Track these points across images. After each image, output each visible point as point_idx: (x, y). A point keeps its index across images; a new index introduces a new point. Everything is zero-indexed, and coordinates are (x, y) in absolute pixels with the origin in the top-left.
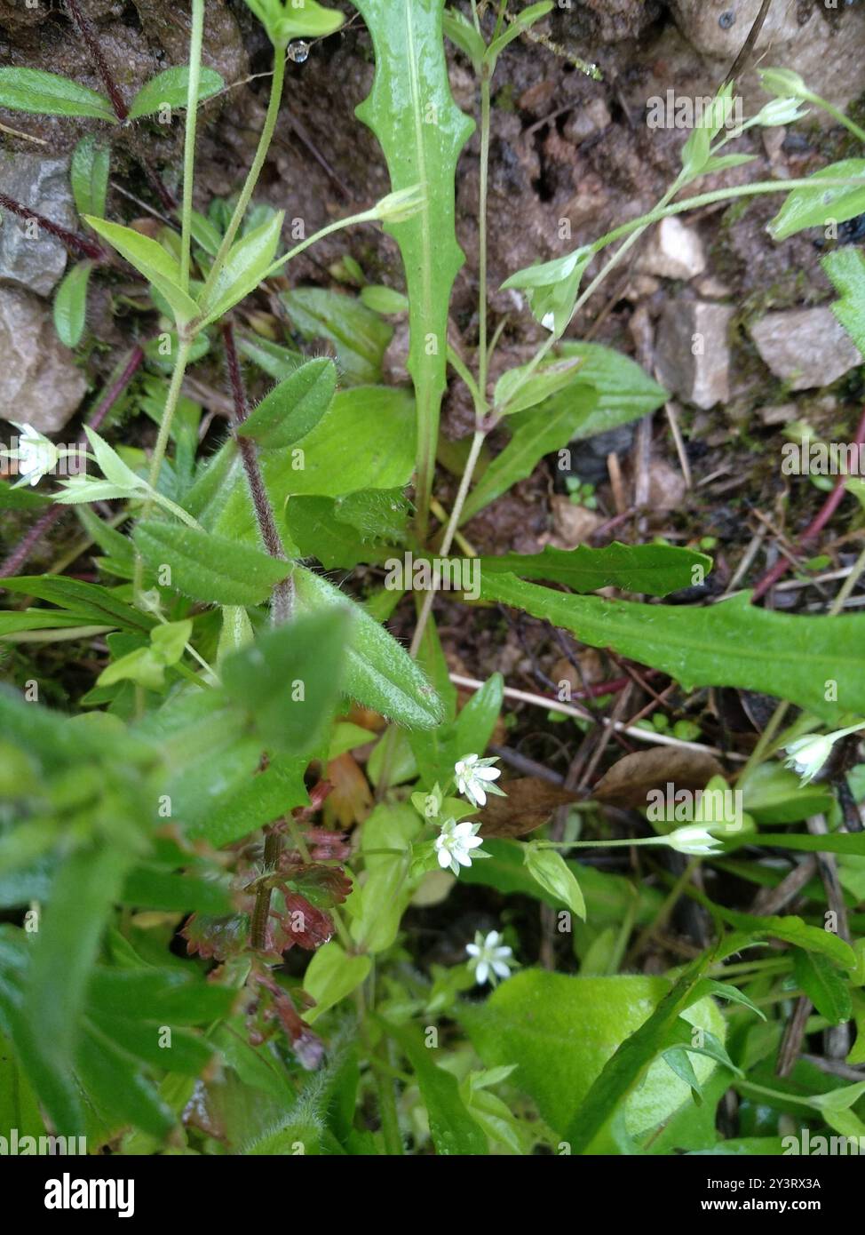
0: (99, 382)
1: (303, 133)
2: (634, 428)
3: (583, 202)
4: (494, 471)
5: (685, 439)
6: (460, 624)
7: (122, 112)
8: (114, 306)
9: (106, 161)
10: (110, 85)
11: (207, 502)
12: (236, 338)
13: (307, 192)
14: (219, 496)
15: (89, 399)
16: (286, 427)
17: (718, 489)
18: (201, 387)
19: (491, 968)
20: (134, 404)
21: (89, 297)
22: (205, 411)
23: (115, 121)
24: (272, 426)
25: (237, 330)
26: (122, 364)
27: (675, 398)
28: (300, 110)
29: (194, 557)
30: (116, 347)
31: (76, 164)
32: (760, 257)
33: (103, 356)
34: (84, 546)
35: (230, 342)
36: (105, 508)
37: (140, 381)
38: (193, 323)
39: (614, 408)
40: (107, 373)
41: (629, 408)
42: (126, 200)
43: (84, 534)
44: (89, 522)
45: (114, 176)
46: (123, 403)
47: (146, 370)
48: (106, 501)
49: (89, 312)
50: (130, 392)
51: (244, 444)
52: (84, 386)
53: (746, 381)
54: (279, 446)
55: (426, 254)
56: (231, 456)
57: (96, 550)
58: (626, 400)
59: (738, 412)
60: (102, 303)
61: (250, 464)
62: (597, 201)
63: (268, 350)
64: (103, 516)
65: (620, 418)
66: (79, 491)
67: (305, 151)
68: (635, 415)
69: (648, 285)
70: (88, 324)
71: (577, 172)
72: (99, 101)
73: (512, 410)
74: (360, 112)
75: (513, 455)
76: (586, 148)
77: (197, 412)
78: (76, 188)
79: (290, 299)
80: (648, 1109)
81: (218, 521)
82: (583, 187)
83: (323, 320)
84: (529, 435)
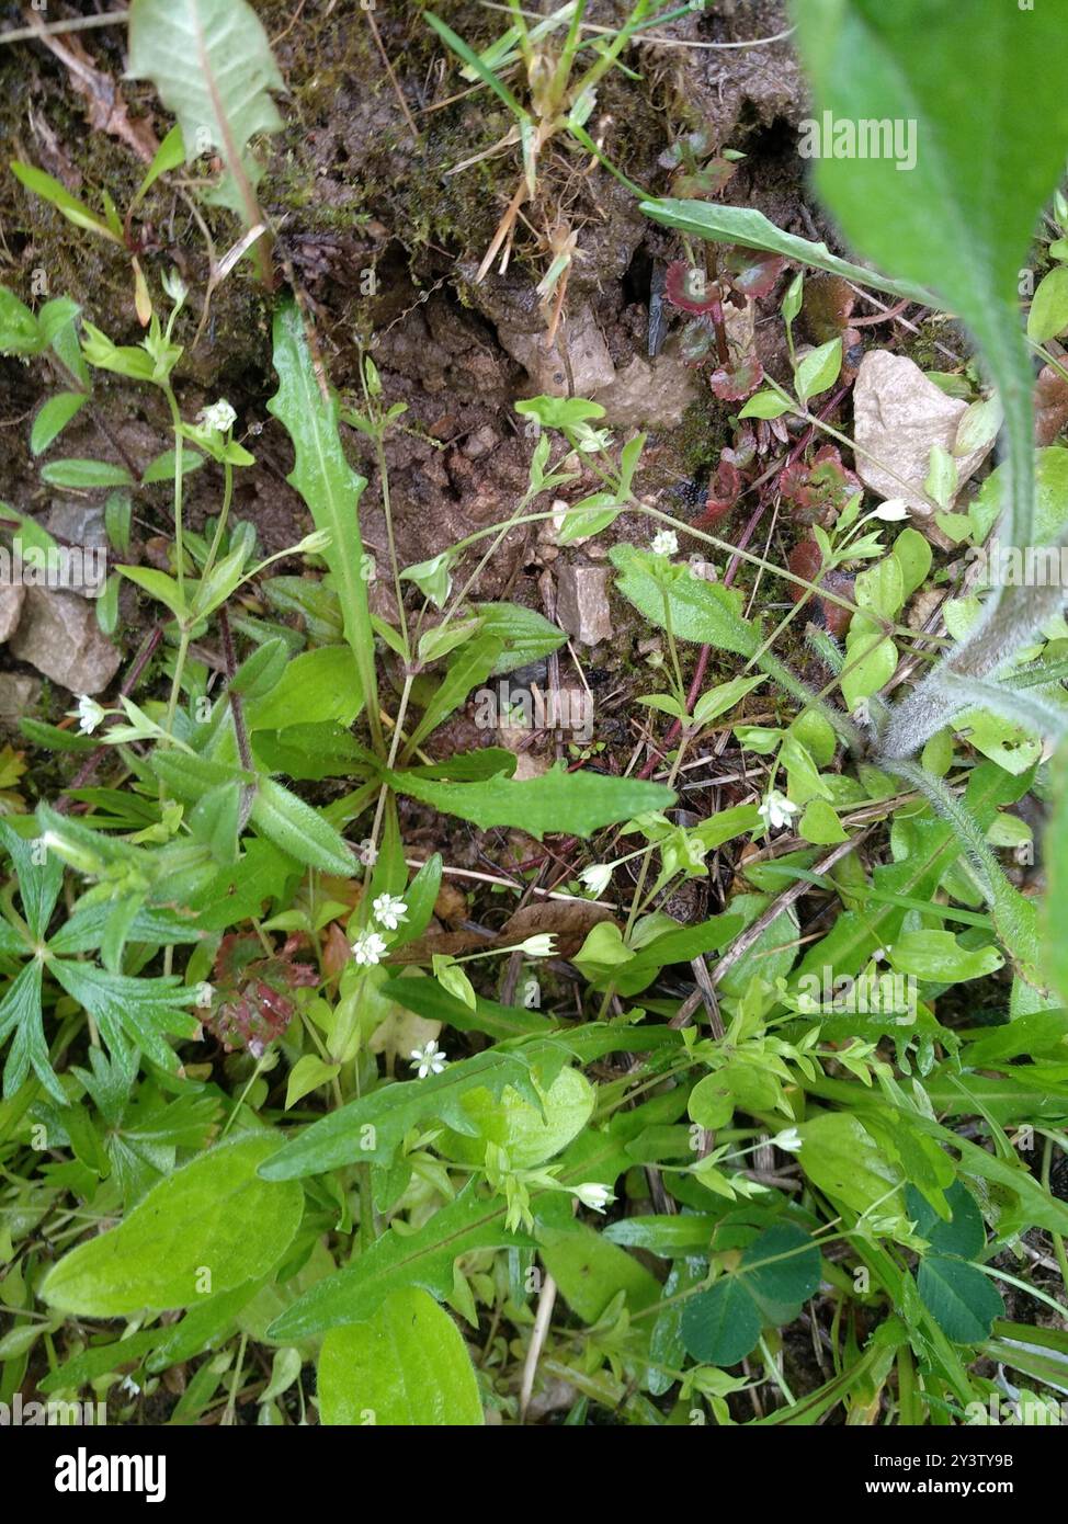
0: (131, 654)
1: (272, 462)
2: (546, 662)
3: (481, 502)
4: (437, 701)
5: (585, 668)
6: (434, 825)
7: (139, 477)
8: (139, 599)
9: (128, 507)
10: (130, 464)
11: (209, 737)
12: (229, 619)
13: (279, 504)
14: (217, 733)
15: (123, 667)
16: (260, 682)
17: (614, 705)
18: (207, 653)
19: (430, 1068)
20: (158, 668)
21: (120, 594)
22: (211, 671)
23: (133, 484)
24: (249, 683)
25: (230, 612)
26: (147, 640)
27: (572, 639)
28: (269, 447)
29: (187, 771)
30: (141, 629)
31: (108, 511)
32: (628, 527)
33: (133, 635)
34: (124, 777)
35: (225, 622)
36: (139, 747)
37: (161, 652)
38: (190, 620)
39: (525, 649)
40: (137, 648)
41: (539, 647)
42: (143, 527)
43: (124, 768)
44: (128, 757)
45: (134, 514)
46: (148, 668)
47: (166, 644)
48: (140, 741)
49: (120, 605)
50: (153, 660)
51: (233, 696)
52: (119, 658)
53: (627, 623)
54: (257, 696)
55: (345, 563)
56: (225, 704)
57: (134, 778)
58: (535, 642)
59: (622, 646)
60: (130, 598)
61: (236, 710)
62: (493, 500)
63: (254, 624)
64: (137, 753)
65: (533, 655)
66: (117, 735)
67: (275, 476)
68: (545, 653)
69: (549, 553)
70: (120, 613)
71: (475, 480)
72: (123, 473)
73: (432, 658)
74: (290, 479)
75: (450, 689)
76: (481, 462)
77: (206, 671)
78: (108, 525)
79: (270, 585)
80: (535, 1152)
81: (216, 751)
82: (481, 490)
83: (297, 599)
84: (459, 673)
